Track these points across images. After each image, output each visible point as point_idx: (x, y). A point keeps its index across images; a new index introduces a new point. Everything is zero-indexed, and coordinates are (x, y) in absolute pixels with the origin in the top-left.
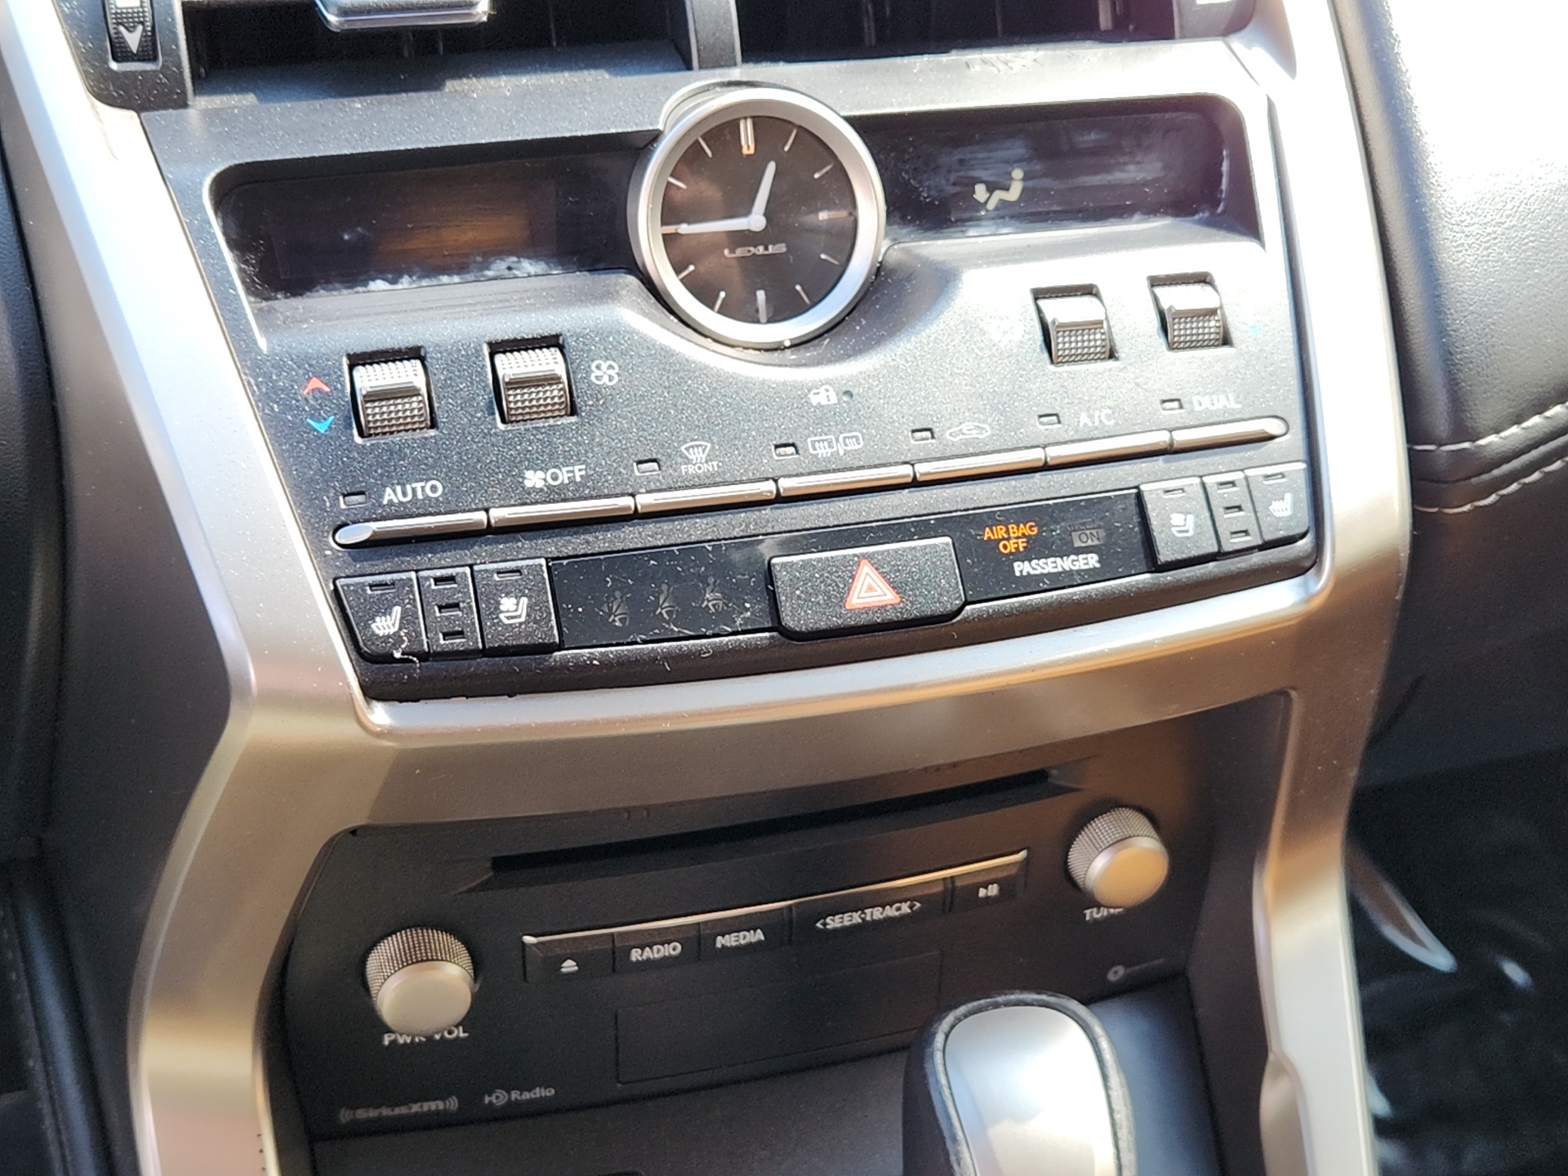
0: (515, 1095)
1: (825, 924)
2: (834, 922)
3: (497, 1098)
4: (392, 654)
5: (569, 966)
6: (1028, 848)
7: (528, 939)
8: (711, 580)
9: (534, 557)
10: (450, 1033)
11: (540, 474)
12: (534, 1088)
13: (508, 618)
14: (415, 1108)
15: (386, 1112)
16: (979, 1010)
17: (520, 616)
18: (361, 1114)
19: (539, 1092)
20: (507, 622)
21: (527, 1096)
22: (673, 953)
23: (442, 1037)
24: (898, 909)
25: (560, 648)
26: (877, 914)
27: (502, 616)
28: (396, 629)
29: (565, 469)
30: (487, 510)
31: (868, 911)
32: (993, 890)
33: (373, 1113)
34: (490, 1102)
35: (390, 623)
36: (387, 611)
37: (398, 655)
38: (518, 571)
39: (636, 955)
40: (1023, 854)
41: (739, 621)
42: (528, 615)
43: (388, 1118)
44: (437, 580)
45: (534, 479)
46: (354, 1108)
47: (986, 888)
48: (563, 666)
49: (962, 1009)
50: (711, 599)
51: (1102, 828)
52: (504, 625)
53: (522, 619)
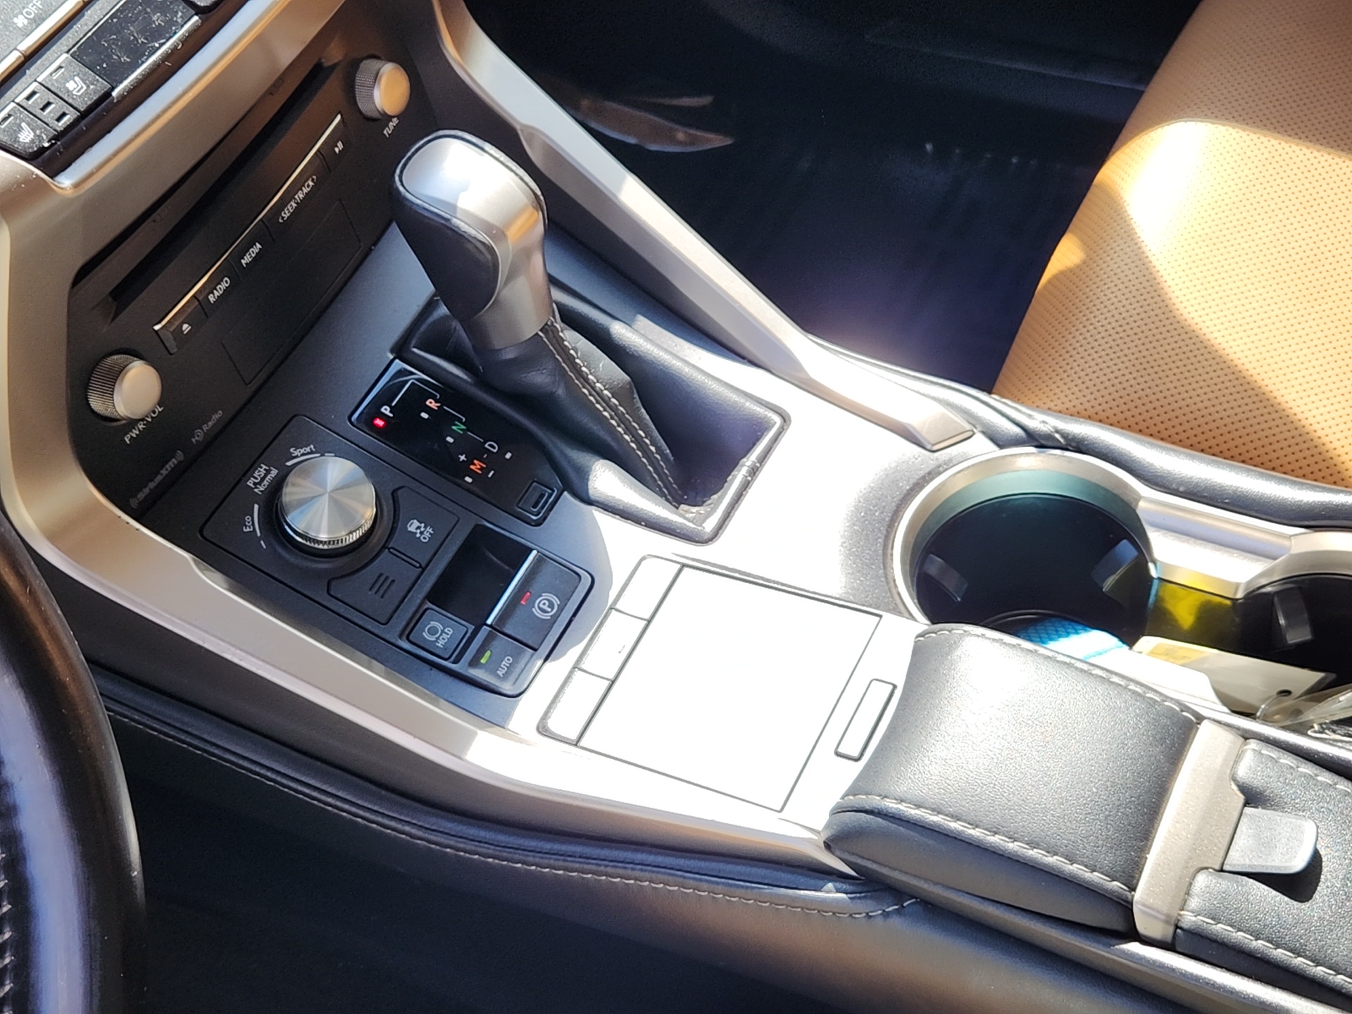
0: (205, 428)
1: (283, 218)
2: (286, 214)
3: (198, 436)
4: (43, 147)
5: (186, 328)
6: (339, 112)
7: (157, 327)
8: (148, 10)
9: (59, 56)
10: (154, 412)
11: (20, 17)
12: (211, 417)
13: (78, 91)
14: (164, 472)
15: (152, 485)
16: (405, 165)
17: (82, 87)
18: (141, 496)
19: (216, 417)
20: (79, 94)
21: (210, 424)
22: (227, 285)
23: (152, 418)
24: (308, 186)
25: (113, 89)
26: (300, 195)
27: (74, 92)
28: (33, 134)
29: (30, 6)
30: (15, 49)
31: (296, 197)
32: (340, 145)
33: (146, 491)
34: (196, 441)
35: (27, 133)
36: (20, 129)
37: (46, 145)
38: (60, 67)
39: (212, 298)
40: (339, 117)
41: (179, 20)
42: (85, 83)
43: (156, 487)
44: (28, 98)
45: (20, 21)
46: (135, 496)
47: (337, 146)
48: (122, 97)
49: (398, 171)
50: (157, 19)
51: (362, 78)
52: (80, 97)
53: (85, 88)
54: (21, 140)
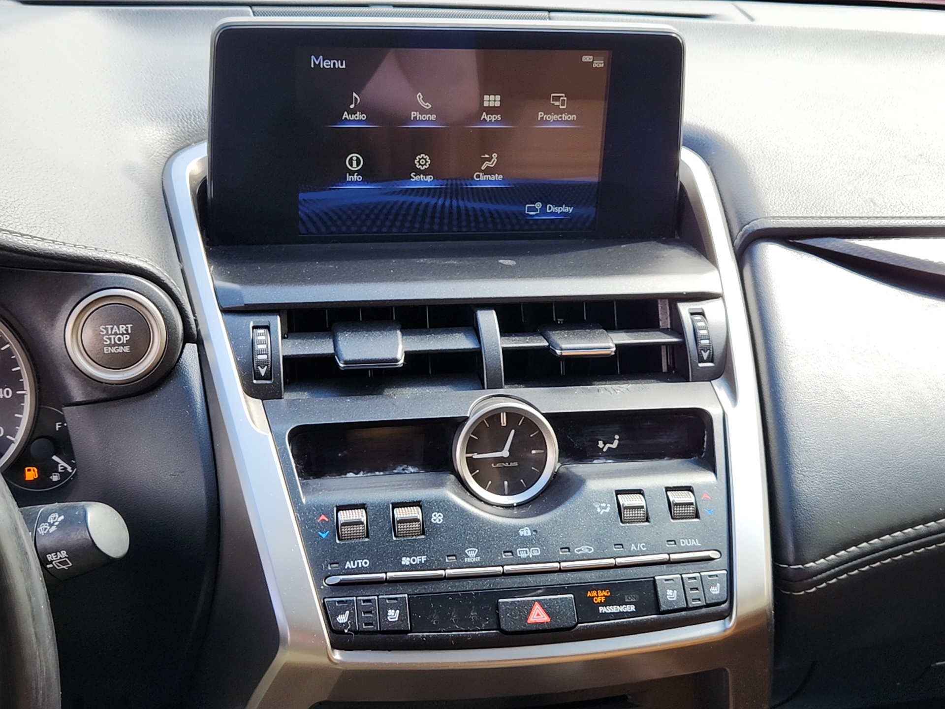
4: (344, 631)
8: (473, 607)
9: (403, 593)
11: (408, 559)
20: (390, 620)
25: (411, 632)
28: (346, 620)
29: (418, 557)
30: (386, 573)
35: (344, 618)
36: (343, 613)
37: (346, 631)
38: (396, 599)
41: (483, 625)
42: (399, 618)
44: (364, 601)
45: (406, 561)
48: (411, 640)
50: (473, 615)
52: (389, 621)
53: (396, 619)
54: (338, 619)
